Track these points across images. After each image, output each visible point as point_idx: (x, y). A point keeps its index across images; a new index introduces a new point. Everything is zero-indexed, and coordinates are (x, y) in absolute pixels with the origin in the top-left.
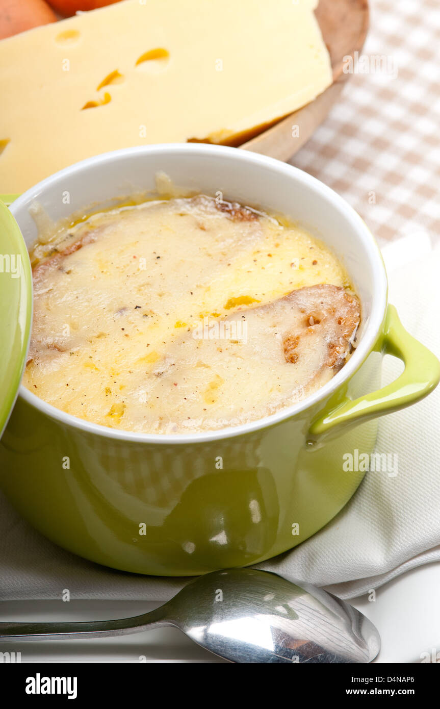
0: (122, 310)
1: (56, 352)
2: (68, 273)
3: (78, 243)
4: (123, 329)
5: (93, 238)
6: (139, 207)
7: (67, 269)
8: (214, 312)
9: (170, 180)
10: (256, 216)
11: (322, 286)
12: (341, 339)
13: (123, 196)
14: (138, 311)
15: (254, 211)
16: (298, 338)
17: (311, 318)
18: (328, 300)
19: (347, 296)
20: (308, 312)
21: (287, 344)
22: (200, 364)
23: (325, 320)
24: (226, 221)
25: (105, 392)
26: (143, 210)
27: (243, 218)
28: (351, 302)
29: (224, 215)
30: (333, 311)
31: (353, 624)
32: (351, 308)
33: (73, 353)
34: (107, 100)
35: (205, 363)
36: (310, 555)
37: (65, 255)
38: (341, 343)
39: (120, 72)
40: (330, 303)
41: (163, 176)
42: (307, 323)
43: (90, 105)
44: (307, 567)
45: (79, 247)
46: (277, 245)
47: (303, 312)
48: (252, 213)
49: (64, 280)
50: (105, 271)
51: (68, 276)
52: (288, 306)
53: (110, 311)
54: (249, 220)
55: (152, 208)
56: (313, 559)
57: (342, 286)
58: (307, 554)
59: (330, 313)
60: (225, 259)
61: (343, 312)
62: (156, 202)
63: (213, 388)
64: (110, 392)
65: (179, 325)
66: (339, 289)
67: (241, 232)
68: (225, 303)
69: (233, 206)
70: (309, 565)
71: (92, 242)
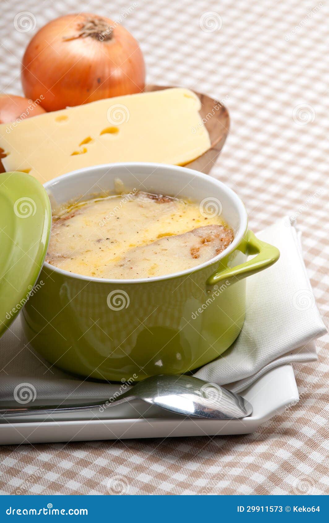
0: (99, 241)
1: (63, 259)
2: (67, 226)
3: (73, 215)
4: (100, 248)
5: (81, 212)
6: (105, 199)
7: (67, 225)
8: (151, 240)
9: (122, 184)
10: (172, 200)
11: (211, 226)
12: (223, 246)
13: (96, 193)
14: (108, 241)
15: (170, 198)
16: (199, 249)
17: (206, 240)
18: (215, 231)
19: (225, 229)
20: (204, 237)
21: (193, 251)
22: (145, 259)
23: (213, 240)
24: (155, 204)
25: (92, 274)
26: (108, 200)
27: (164, 201)
28: (228, 231)
29: (153, 201)
30: (217, 236)
31: (239, 401)
32: (228, 233)
33: (73, 259)
34: (85, 151)
35: (147, 259)
36: (210, 369)
37: (65, 219)
38: (223, 248)
39: (92, 137)
40: (216, 232)
41: (118, 181)
42: (203, 242)
43: (75, 154)
44: (209, 375)
45: (73, 217)
46: (184, 212)
47: (201, 237)
48: (169, 199)
49: (65, 229)
50: (88, 224)
51: (68, 227)
52: (192, 235)
53: (92, 241)
54: (168, 202)
55: (112, 199)
56: (212, 371)
57: (222, 225)
58: (209, 369)
59: (216, 237)
60: (155, 219)
61: (223, 236)
62: (115, 196)
63: (152, 269)
64: (95, 274)
65: (131, 245)
66: (220, 226)
67: (164, 207)
68: (157, 236)
69: (158, 196)
70: (210, 374)
71: (79, 214)
